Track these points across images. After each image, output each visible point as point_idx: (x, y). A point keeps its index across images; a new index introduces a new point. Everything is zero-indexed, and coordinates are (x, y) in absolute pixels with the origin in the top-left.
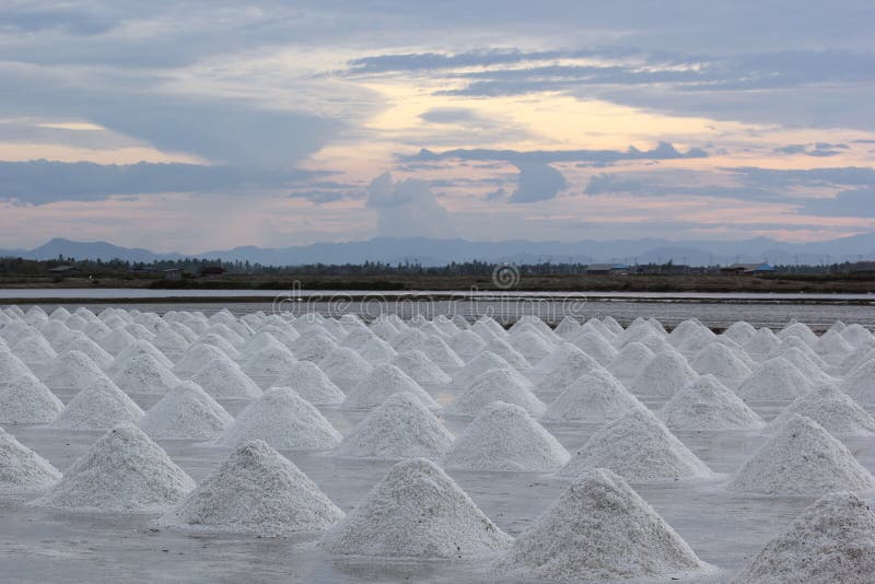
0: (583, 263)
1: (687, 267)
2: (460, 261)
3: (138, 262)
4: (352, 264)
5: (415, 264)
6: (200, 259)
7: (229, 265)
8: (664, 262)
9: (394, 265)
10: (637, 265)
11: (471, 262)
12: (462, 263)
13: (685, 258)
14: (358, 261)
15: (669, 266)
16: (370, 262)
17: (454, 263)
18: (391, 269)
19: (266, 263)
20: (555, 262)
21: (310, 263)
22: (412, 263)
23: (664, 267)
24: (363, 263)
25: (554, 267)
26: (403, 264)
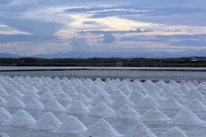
0: (121, 58)
1: (146, 59)
2: (92, 57)
3: (15, 58)
4: (66, 58)
5: (81, 58)
6: (30, 57)
7: (37, 59)
8: (140, 57)
9: (76, 58)
10: (134, 58)
11: (94, 57)
12: (92, 58)
13: (145, 57)
14: (67, 57)
15: (141, 58)
16: (70, 58)
17: (90, 58)
18: (75, 59)
19: (46, 58)
20: (114, 57)
21: (56, 58)
22: (80, 58)
23: (140, 58)
24: (69, 58)
25: (114, 58)
26: (78, 58)
